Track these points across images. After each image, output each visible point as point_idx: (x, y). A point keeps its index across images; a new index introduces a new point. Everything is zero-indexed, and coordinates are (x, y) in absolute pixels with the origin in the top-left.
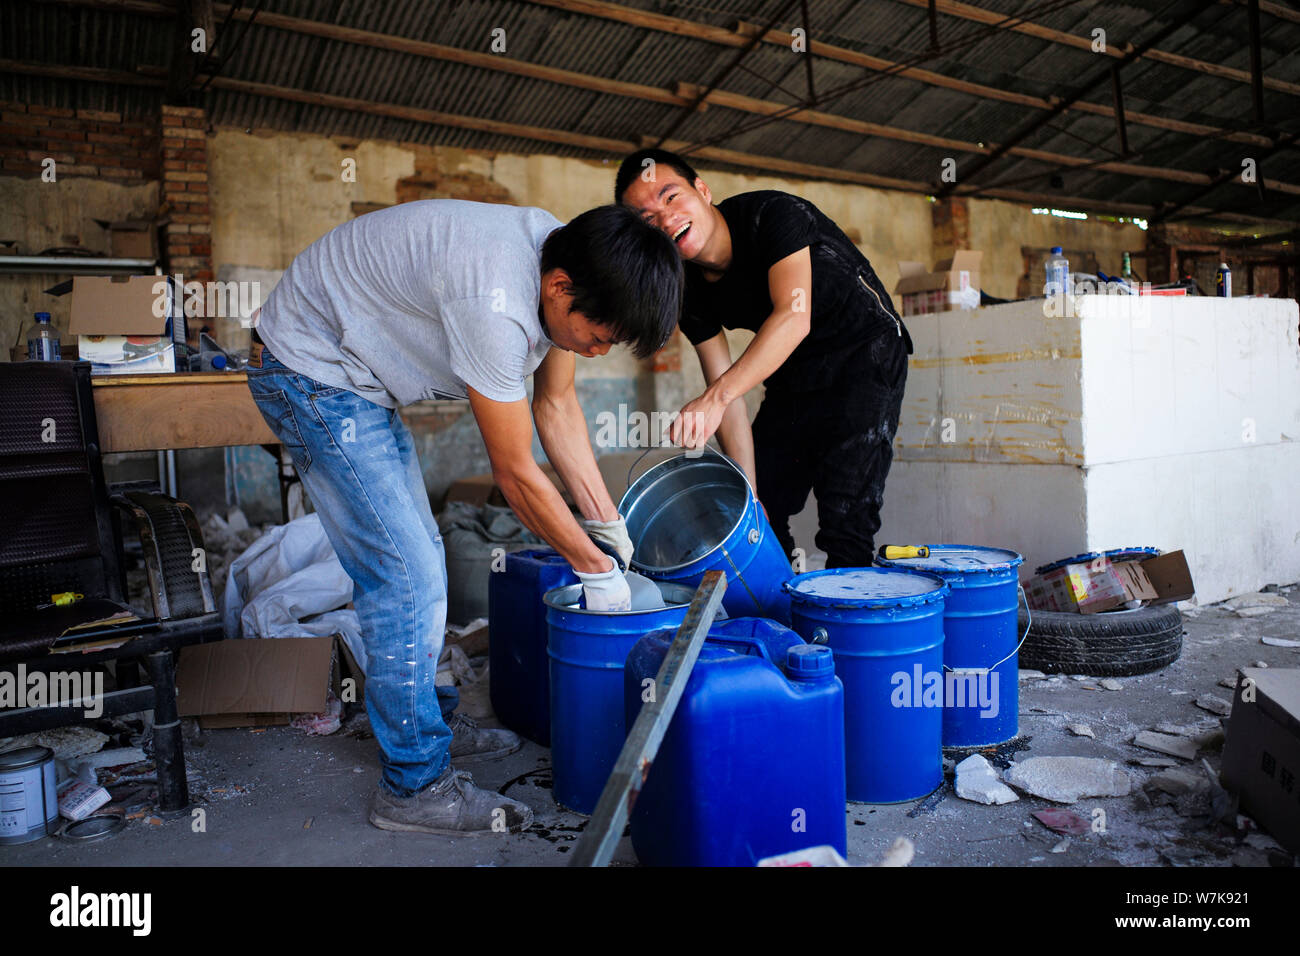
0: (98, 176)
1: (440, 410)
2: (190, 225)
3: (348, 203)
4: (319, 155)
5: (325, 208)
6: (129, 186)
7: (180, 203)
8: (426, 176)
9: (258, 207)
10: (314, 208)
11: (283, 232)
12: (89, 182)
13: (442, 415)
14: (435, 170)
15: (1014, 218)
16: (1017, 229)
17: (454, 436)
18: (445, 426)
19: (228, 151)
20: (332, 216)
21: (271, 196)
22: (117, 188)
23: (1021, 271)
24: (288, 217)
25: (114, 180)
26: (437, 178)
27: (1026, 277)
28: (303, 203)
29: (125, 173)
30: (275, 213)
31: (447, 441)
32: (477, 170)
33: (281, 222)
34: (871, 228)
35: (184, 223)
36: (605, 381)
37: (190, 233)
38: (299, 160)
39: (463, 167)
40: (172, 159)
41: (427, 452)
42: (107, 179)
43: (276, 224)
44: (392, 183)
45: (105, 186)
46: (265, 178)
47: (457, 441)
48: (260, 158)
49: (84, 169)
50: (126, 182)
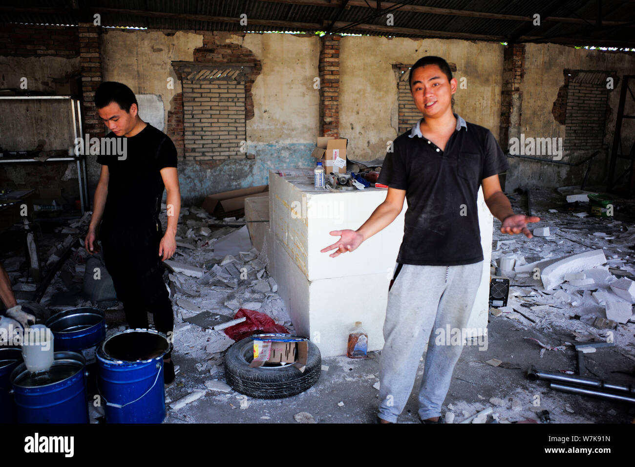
0: (56, 55)
1: (214, 158)
2: (91, 77)
3: (170, 62)
4: (156, 40)
5: (159, 65)
6: (70, 58)
7: (87, 67)
8: (209, 46)
9: (128, 66)
10: (154, 64)
11: (139, 76)
12: (52, 58)
13: (216, 160)
14: (214, 43)
15: (561, 53)
16: (562, 59)
17: (221, 171)
18: (217, 166)
19: (113, 40)
20: (162, 68)
21: (133, 60)
22: (64, 60)
23: (562, 84)
24: (141, 69)
25: (63, 56)
26: (215, 47)
27: (566, 86)
28: (148, 62)
29: (67, 53)
30: (135, 68)
31: (217, 173)
32: (236, 42)
33: (138, 72)
34: (463, 62)
35: (89, 77)
36: (300, 144)
37: (91, 81)
38: (146, 42)
39: (228, 41)
40: (83, 47)
41: (208, 178)
42: (60, 56)
43: (136, 73)
44: (192, 51)
45: (59, 59)
46: (130, 52)
47: (222, 173)
48: (128, 42)
49: (50, 52)
50: (68, 57)
